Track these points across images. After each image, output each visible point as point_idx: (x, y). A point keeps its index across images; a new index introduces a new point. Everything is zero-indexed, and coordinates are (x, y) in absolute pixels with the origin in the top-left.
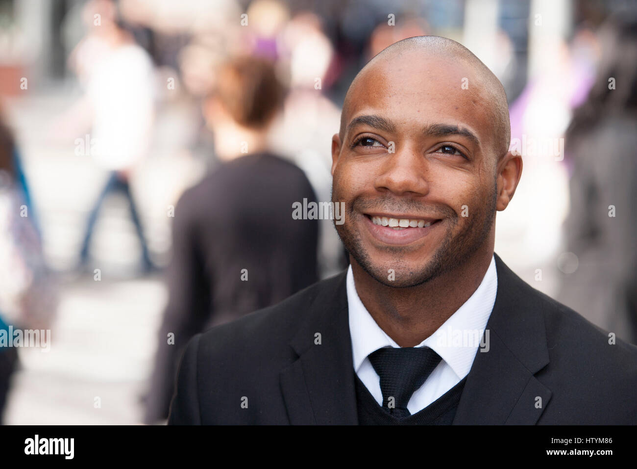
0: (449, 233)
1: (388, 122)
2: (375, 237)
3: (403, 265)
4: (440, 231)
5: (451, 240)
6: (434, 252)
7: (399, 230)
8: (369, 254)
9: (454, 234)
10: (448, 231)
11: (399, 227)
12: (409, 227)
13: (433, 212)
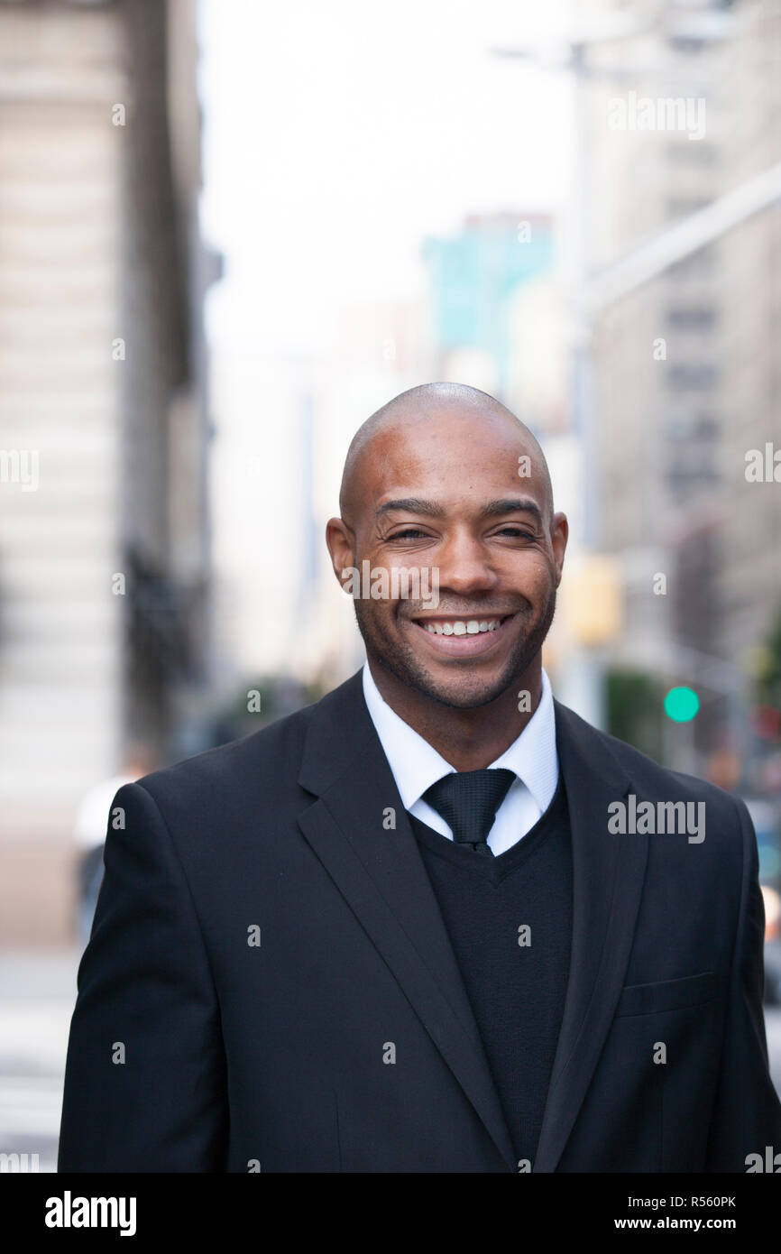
0: (523, 630)
1: (433, 505)
2: (437, 650)
3: (475, 680)
4: (513, 628)
5: (524, 639)
6: (509, 657)
7: (467, 638)
8: (429, 670)
9: (529, 630)
10: (522, 628)
11: (467, 634)
12: (480, 632)
13: (506, 606)
